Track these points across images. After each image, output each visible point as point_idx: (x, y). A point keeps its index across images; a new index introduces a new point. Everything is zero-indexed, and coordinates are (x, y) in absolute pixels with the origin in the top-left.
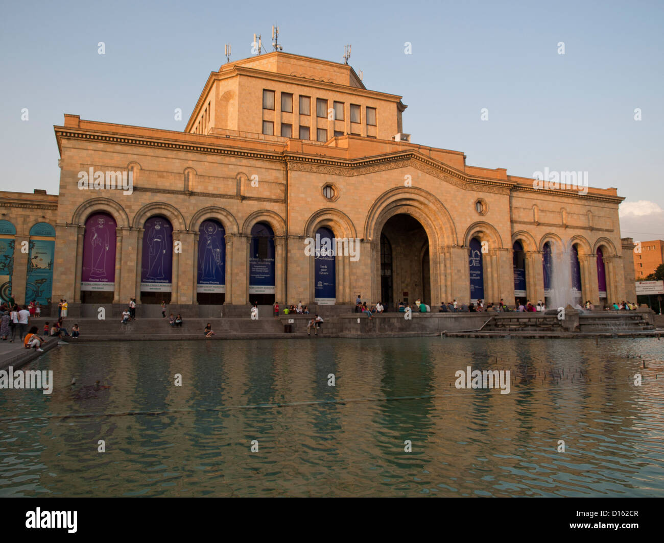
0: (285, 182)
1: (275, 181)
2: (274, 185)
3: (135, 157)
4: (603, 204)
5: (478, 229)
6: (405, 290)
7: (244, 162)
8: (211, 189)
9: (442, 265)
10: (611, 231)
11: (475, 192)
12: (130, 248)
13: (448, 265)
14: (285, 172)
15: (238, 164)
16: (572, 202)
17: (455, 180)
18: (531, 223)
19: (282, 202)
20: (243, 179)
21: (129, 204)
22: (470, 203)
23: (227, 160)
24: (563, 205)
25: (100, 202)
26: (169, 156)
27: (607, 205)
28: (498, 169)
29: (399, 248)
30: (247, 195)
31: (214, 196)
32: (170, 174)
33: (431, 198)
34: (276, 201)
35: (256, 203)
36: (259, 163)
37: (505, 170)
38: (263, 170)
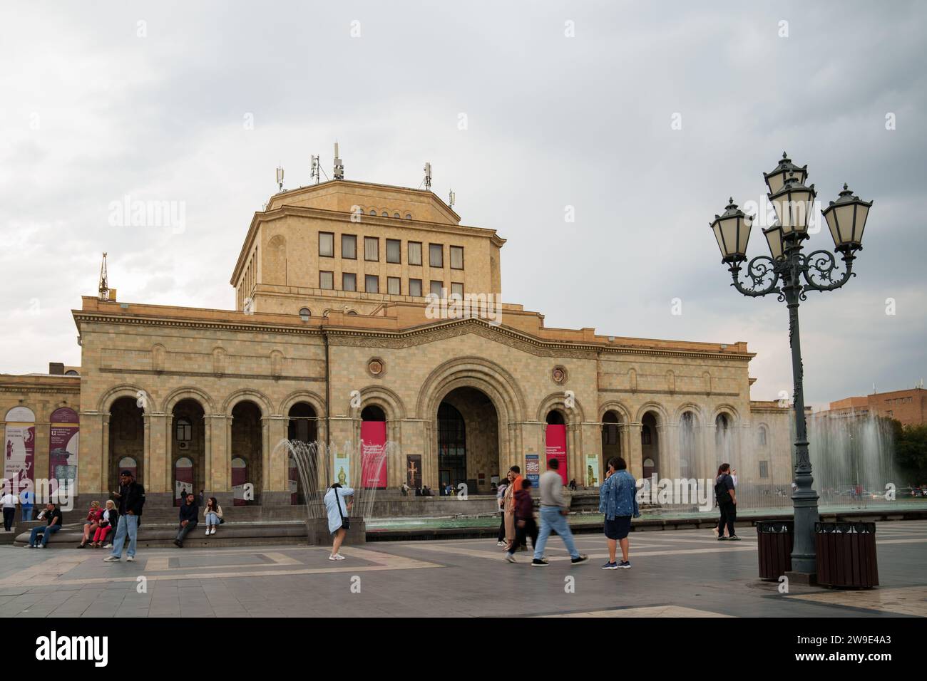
0: (324, 358)
1: (314, 358)
2: (313, 362)
3: (160, 338)
4: (726, 362)
5: (557, 400)
6: (481, 472)
7: (279, 338)
8: (243, 371)
9: (512, 443)
10: (737, 395)
11: (553, 359)
12: (159, 435)
13: (519, 443)
14: (324, 348)
15: (273, 340)
16: (683, 363)
17: (527, 346)
18: (626, 391)
19: (322, 381)
20: (278, 358)
21: (155, 389)
22: (546, 371)
23: (260, 337)
24: (671, 367)
25: (124, 388)
26: (196, 336)
27: (732, 363)
28: (583, 330)
29: (474, 423)
30: (284, 374)
31: (246, 376)
32: (197, 355)
33: (497, 368)
34: (315, 380)
35: (293, 382)
36: (295, 339)
37: (593, 330)
38: (301, 346)
